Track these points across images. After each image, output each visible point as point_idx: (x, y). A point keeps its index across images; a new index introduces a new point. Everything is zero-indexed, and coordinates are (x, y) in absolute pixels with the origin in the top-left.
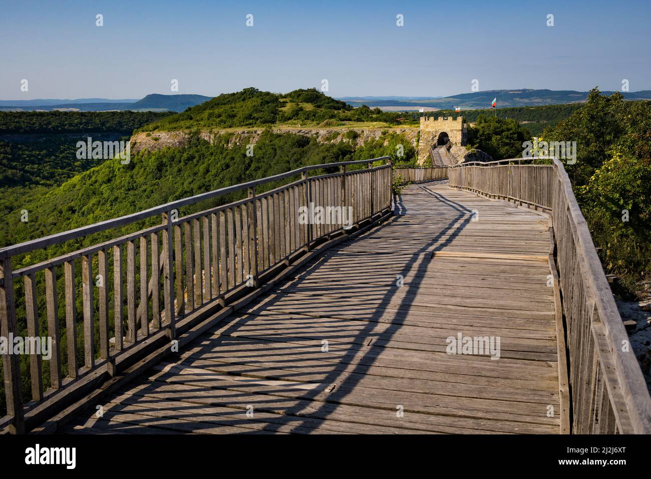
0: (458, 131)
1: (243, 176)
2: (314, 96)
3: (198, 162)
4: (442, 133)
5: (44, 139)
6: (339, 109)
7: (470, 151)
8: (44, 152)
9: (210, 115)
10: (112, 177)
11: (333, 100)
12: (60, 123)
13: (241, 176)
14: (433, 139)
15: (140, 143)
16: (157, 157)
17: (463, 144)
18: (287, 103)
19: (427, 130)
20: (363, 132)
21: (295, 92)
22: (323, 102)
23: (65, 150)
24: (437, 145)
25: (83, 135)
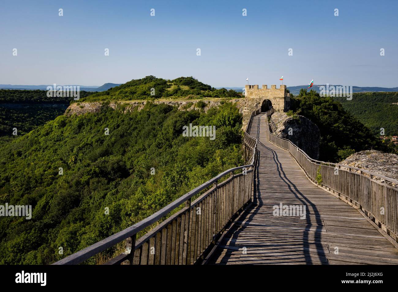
0: (281, 98)
1: (125, 134)
2: (190, 82)
3: (103, 123)
4: (265, 101)
5: (28, 106)
6: (206, 90)
7: (292, 116)
8: (27, 115)
9: (121, 92)
10: (50, 132)
11: (202, 84)
12: (39, 98)
13: (124, 134)
14: (257, 106)
15: (72, 109)
16: (80, 119)
17: (285, 110)
18: (172, 85)
19: (252, 97)
20: (209, 102)
21: (179, 79)
22: (195, 85)
23: (40, 114)
24: (260, 111)
25: (53, 105)
